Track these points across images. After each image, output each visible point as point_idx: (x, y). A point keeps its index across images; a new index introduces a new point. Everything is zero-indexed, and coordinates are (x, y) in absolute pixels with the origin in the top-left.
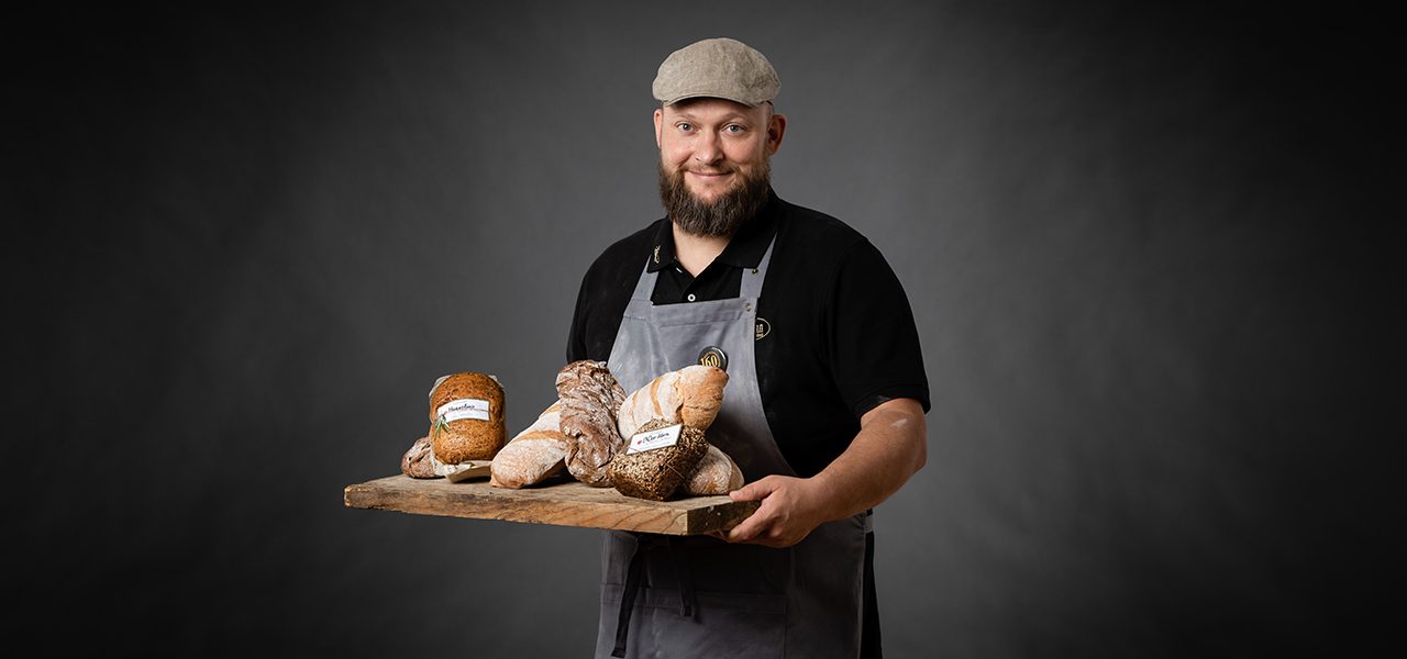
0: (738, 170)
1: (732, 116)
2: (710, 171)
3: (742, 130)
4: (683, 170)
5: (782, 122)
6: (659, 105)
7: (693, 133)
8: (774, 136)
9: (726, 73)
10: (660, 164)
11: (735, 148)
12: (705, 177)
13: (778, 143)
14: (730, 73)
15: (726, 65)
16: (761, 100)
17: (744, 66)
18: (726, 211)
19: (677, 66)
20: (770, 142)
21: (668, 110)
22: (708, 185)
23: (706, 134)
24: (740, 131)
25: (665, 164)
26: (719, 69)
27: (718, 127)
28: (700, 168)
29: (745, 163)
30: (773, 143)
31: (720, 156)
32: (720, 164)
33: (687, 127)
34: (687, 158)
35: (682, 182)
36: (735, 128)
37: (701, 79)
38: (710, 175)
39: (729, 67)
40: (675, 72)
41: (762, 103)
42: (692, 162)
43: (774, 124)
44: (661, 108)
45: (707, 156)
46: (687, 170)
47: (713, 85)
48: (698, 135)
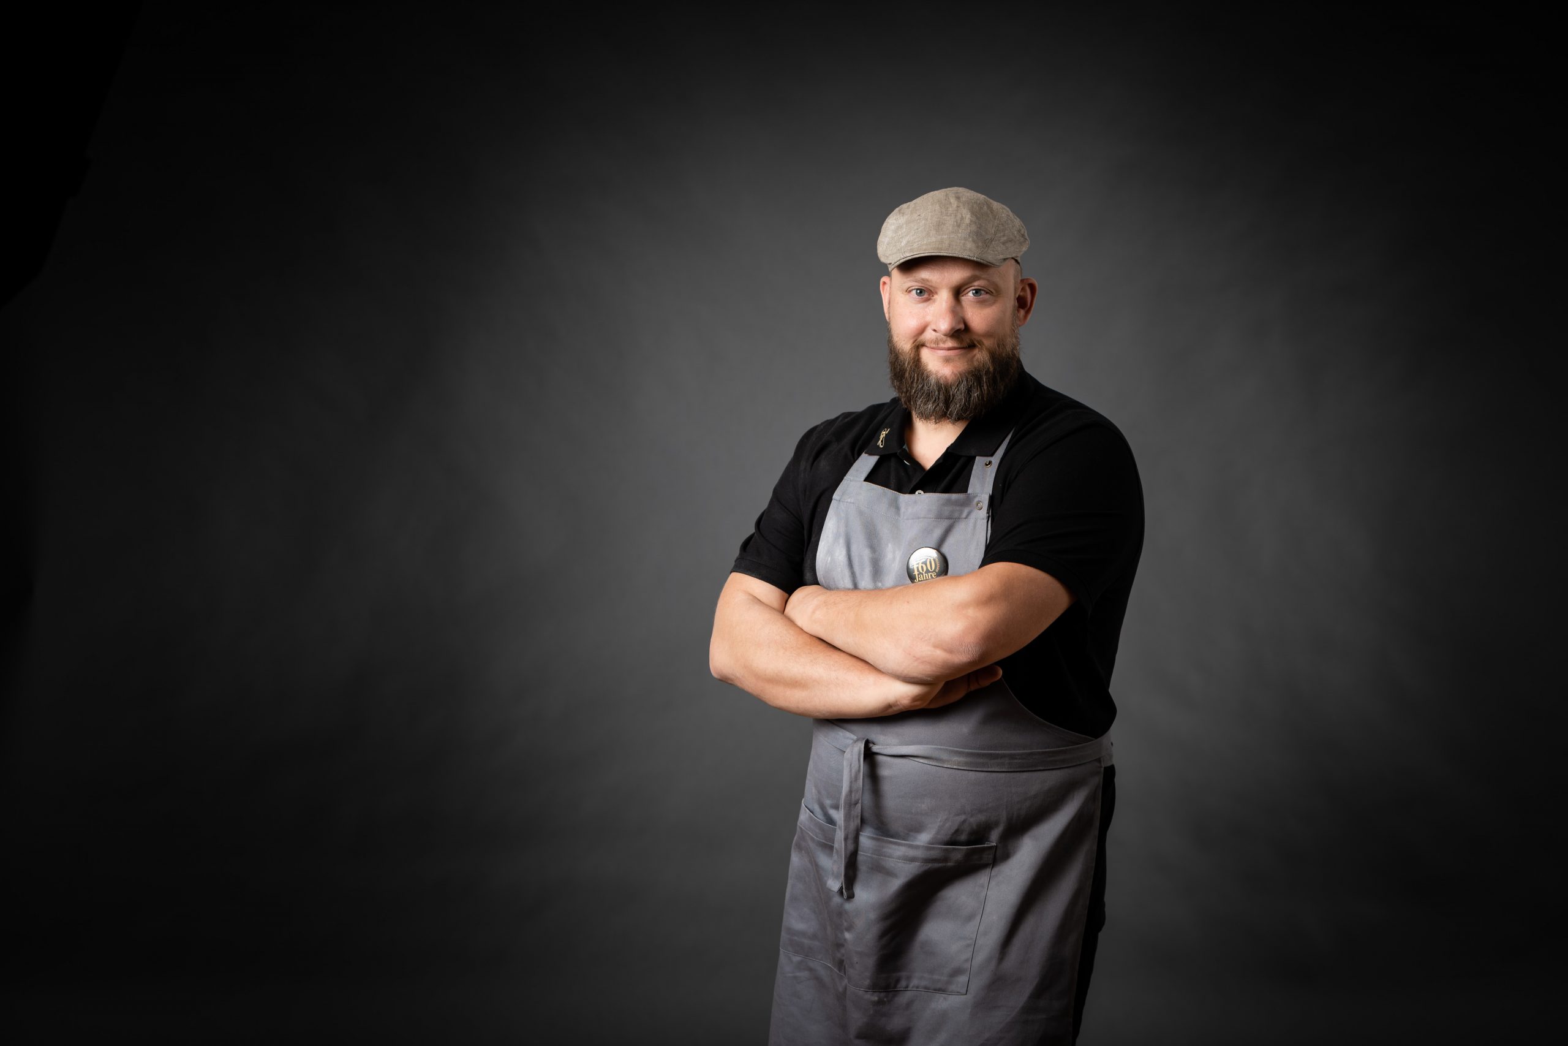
0: (981, 343)
1: (974, 278)
2: (950, 343)
3: (988, 294)
4: (918, 346)
5: (1032, 287)
6: (884, 270)
7: (927, 300)
8: (1022, 304)
9: (959, 226)
10: (890, 340)
11: (979, 317)
12: (942, 351)
13: (1028, 312)
14: (963, 226)
15: (959, 216)
16: (1002, 257)
17: (980, 215)
18: (969, 391)
19: (902, 220)
20: (1018, 311)
21: (896, 274)
22: (947, 360)
23: (944, 298)
24: (984, 296)
25: (895, 339)
26: (950, 222)
27: (958, 292)
28: (937, 342)
29: (989, 334)
30: (1022, 312)
31: (962, 326)
32: (962, 334)
33: (921, 292)
34: (922, 330)
35: (917, 361)
36: (977, 292)
37: (928, 235)
38: (949, 349)
39: (962, 218)
40: (900, 227)
41: (1005, 259)
42: (929, 335)
43: (1023, 289)
44: (889, 274)
45: (945, 325)
46: (923, 345)
47: (942, 242)
48: (934, 301)
